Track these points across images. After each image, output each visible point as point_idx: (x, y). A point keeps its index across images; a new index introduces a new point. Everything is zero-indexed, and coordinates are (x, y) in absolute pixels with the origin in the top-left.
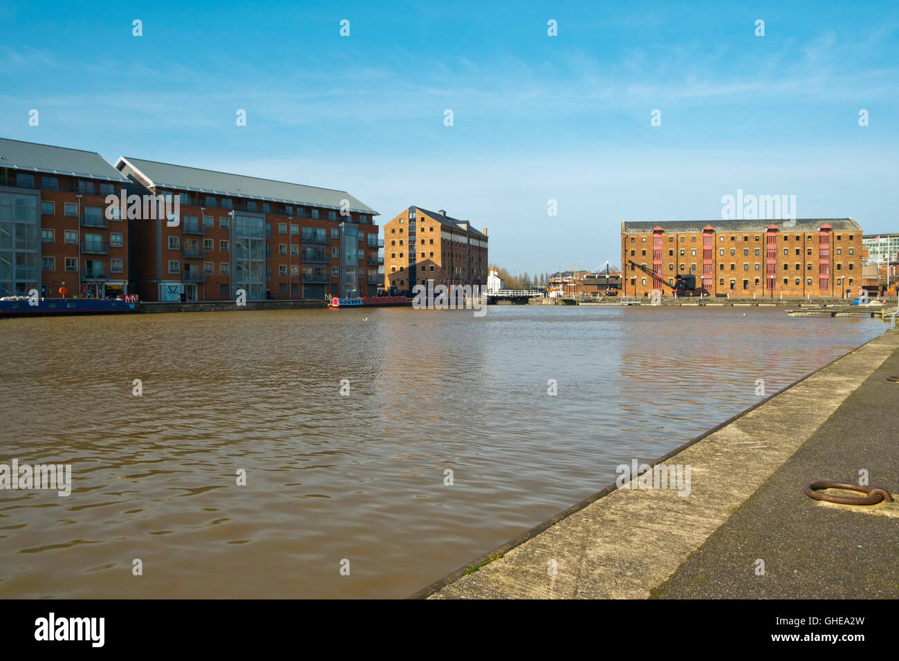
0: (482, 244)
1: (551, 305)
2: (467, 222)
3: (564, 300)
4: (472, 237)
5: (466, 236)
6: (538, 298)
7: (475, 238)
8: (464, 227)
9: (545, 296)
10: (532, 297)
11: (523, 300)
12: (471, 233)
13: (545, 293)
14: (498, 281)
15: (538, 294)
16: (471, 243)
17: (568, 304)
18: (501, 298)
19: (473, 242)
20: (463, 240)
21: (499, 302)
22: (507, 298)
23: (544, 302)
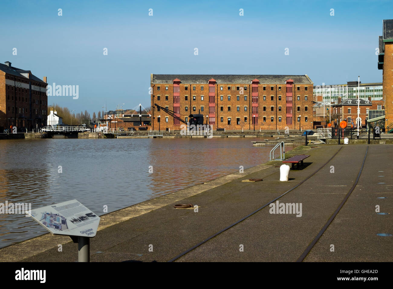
0: (42, 89)
1: (96, 138)
2: (29, 72)
3: (105, 134)
4: (34, 84)
5: (28, 84)
6: (85, 133)
7: (36, 85)
8: (26, 75)
9: (91, 131)
10: (81, 132)
11: (74, 135)
12: (33, 80)
13: (91, 129)
14: (57, 118)
15: (86, 130)
16: (33, 88)
17: (108, 138)
18: (57, 133)
19: (34, 88)
20: (26, 86)
21: (55, 136)
22: (61, 133)
23: (90, 136)
